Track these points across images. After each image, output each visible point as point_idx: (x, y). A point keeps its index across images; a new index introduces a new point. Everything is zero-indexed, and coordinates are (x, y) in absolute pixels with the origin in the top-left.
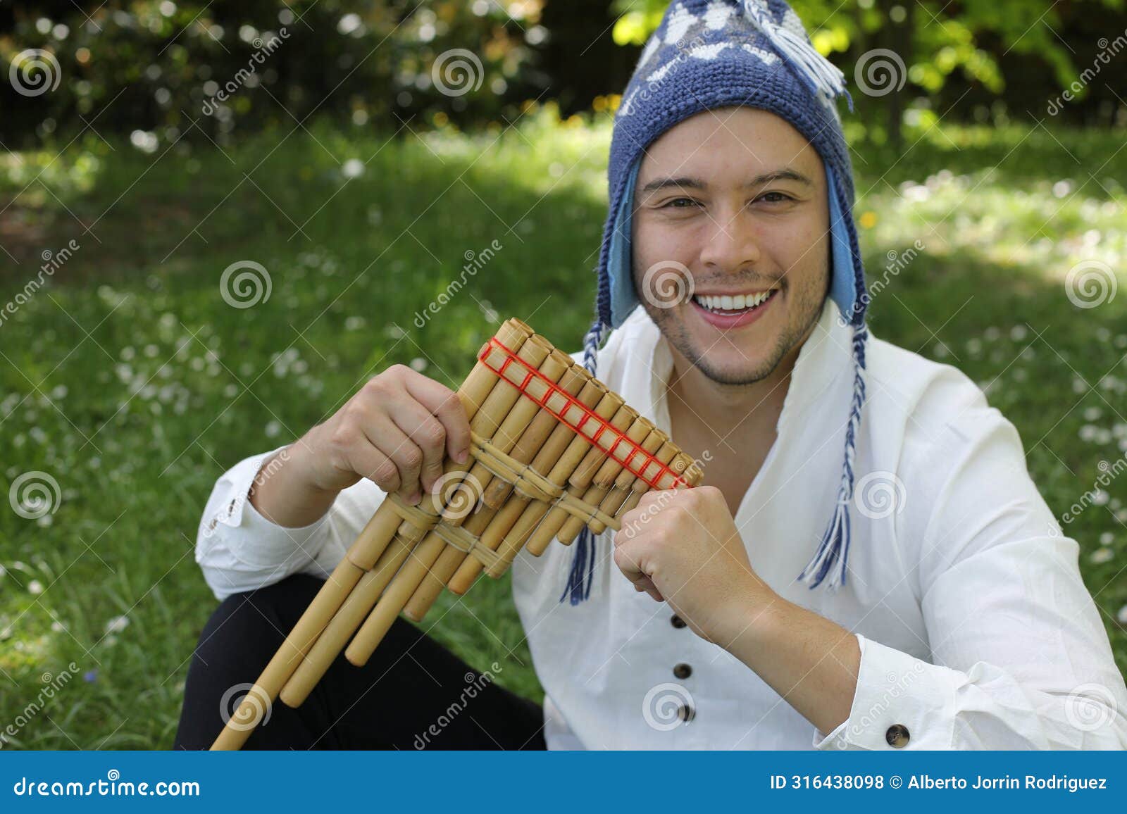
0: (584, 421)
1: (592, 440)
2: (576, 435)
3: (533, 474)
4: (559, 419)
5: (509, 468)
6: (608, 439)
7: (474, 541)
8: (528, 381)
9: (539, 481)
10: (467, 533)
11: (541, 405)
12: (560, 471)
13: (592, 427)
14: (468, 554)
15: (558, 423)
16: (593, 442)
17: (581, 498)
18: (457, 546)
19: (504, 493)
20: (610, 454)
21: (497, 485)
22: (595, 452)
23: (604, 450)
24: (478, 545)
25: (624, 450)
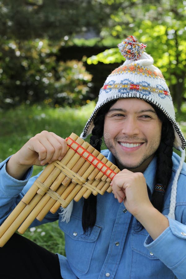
0: (93, 160)
1: (95, 166)
2: (91, 164)
3: (77, 176)
4: (86, 160)
5: (71, 174)
6: (100, 165)
8: (78, 148)
9: (79, 178)
10: (57, 194)
11: (81, 156)
12: (85, 175)
13: (95, 162)
14: (57, 201)
15: (86, 161)
16: (96, 167)
17: (91, 184)
18: (54, 198)
19: (69, 181)
20: (100, 170)
21: (67, 178)
22: (96, 170)
23: (99, 169)
24: (60, 198)
25: (104, 169)
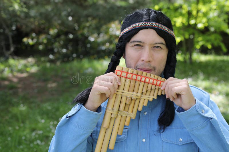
0: (141, 79)
2: (140, 82)
3: (135, 93)
4: (136, 80)
5: (130, 94)
6: (147, 80)
7: (127, 113)
8: (127, 75)
9: (137, 94)
10: (125, 112)
11: (131, 79)
12: (140, 91)
13: (143, 79)
14: (127, 117)
16: (145, 82)
17: (145, 95)
18: (124, 115)
19: (130, 100)
21: (128, 98)
22: (146, 84)
24: (128, 113)
25: (151, 81)
